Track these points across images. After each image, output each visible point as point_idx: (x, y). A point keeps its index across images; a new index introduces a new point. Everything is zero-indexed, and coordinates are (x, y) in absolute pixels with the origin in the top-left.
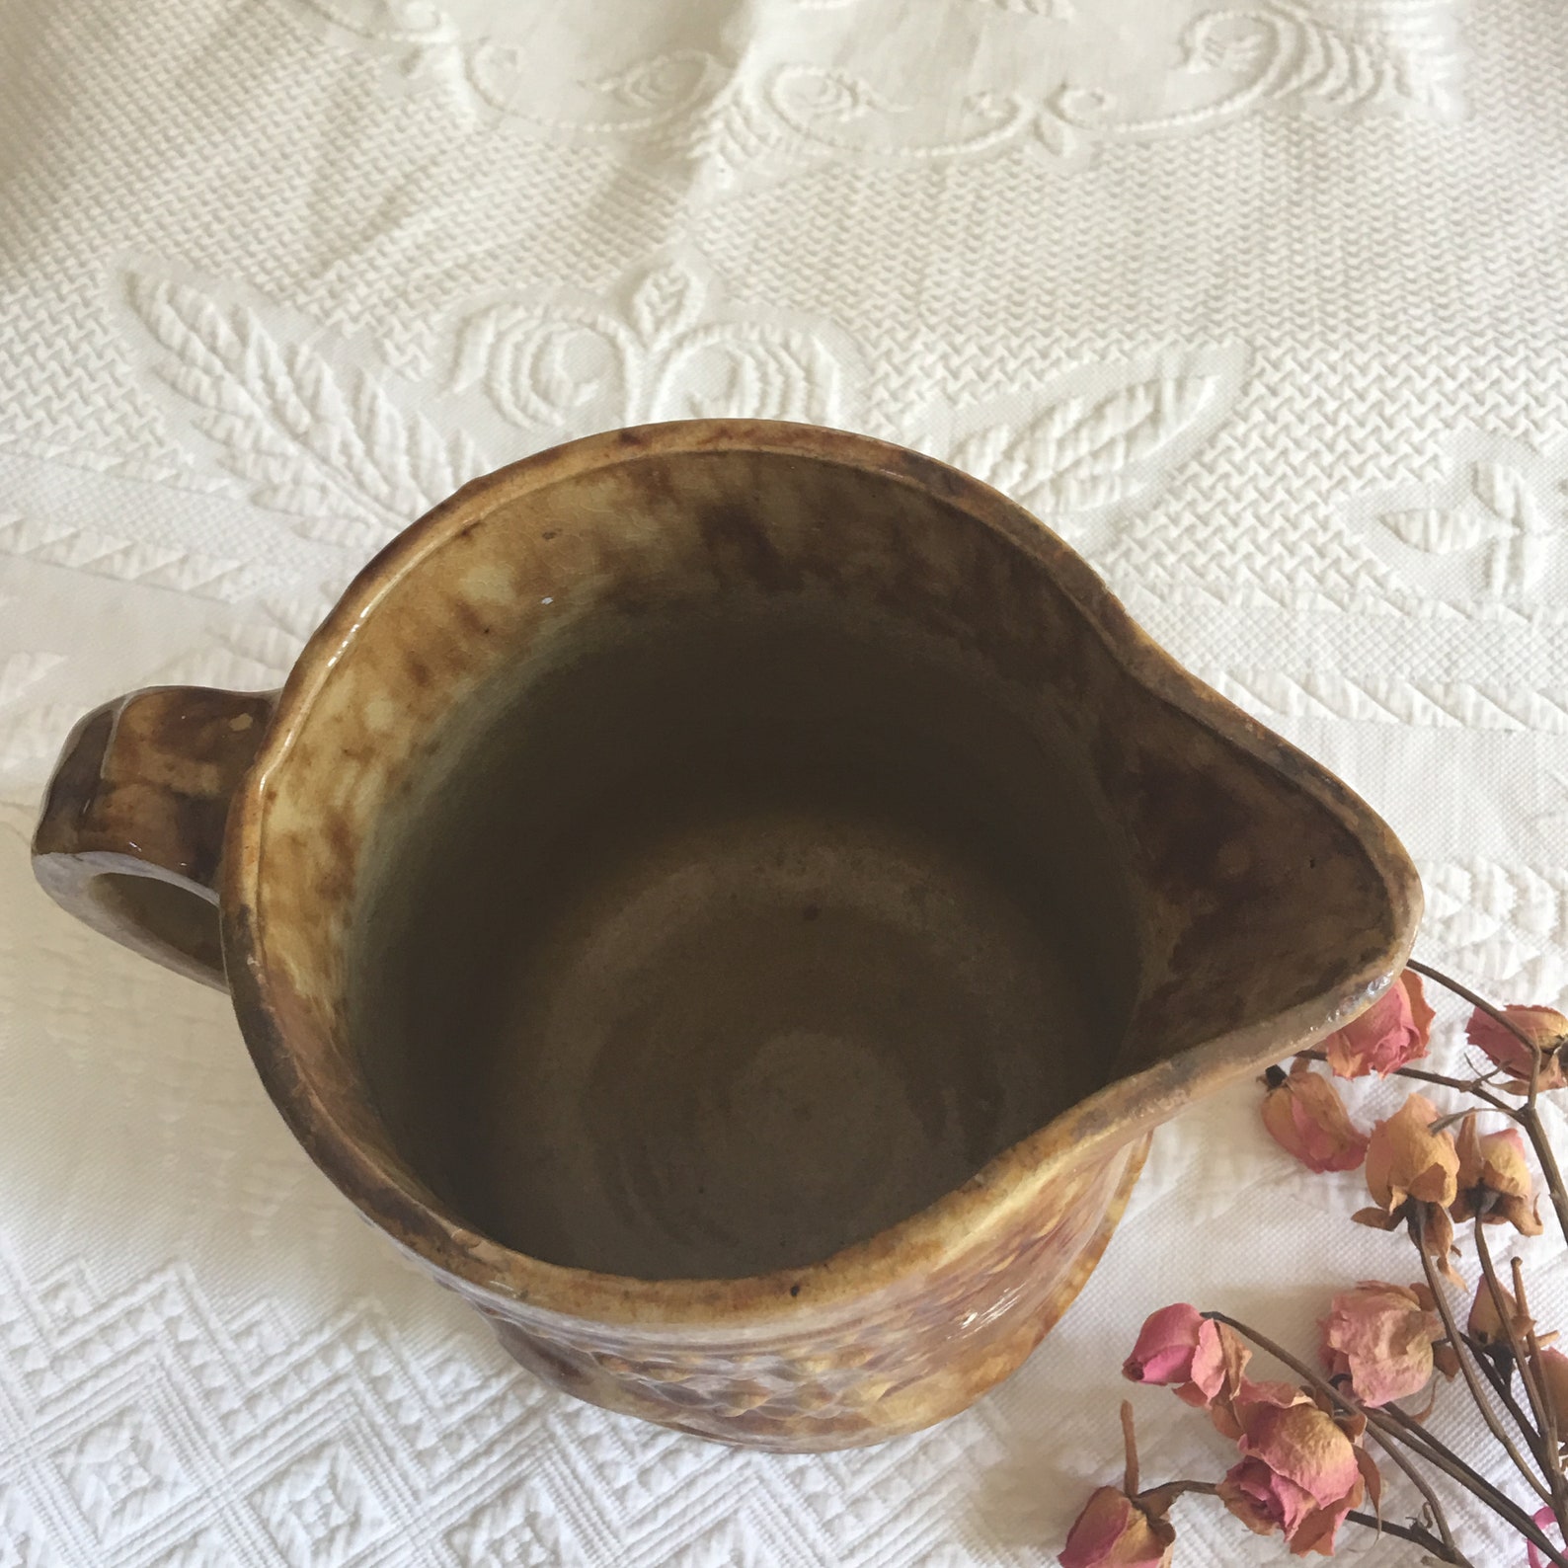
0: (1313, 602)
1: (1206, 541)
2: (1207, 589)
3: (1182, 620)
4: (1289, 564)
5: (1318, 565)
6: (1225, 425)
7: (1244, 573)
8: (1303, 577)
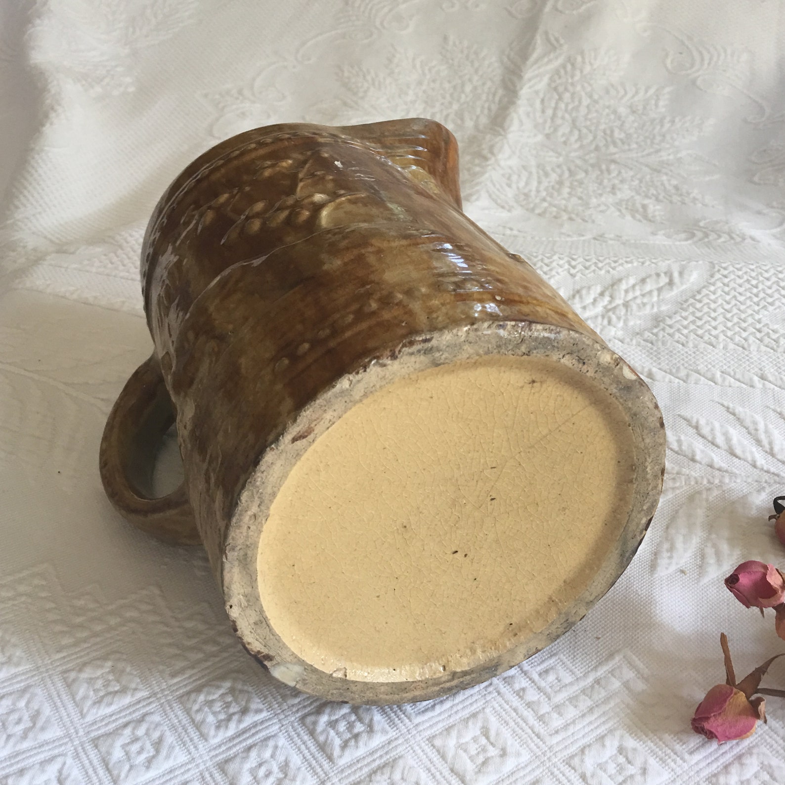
0: (759, 347)
1: (702, 325)
2: (706, 343)
3: (694, 353)
4: (744, 335)
5: (758, 335)
6: (704, 287)
7: (722, 337)
8: (751, 339)
